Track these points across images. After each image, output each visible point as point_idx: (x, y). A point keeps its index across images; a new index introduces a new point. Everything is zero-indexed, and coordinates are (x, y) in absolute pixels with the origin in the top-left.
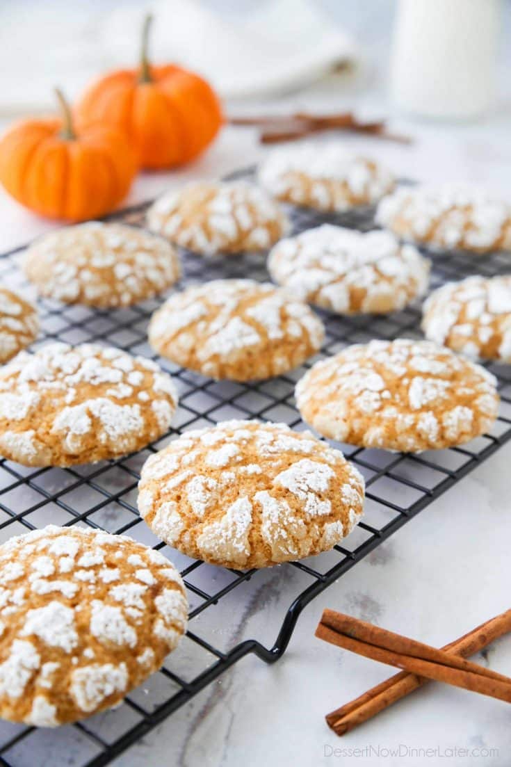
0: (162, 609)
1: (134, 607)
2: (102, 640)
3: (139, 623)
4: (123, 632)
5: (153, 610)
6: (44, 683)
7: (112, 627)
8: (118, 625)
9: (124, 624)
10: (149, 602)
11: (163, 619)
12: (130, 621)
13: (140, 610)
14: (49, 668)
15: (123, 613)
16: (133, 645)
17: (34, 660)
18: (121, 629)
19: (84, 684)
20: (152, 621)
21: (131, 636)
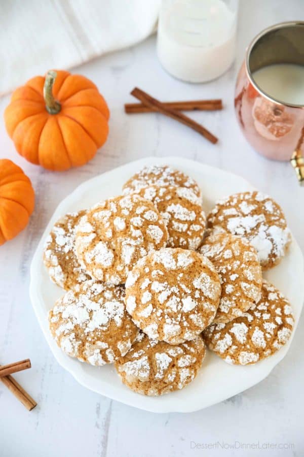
0: (279, 337)
1: (269, 333)
2: (254, 343)
3: (269, 340)
4: (262, 342)
5: (276, 335)
6: (231, 352)
7: (258, 340)
8: (261, 339)
9: (263, 339)
10: (275, 332)
11: (278, 340)
12: (266, 339)
13: (271, 335)
14: (234, 347)
15: (264, 335)
16: (264, 348)
17: (230, 343)
18: (261, 341)
19: (243, 357)
20: (274, 340)
21: (264, 345)
